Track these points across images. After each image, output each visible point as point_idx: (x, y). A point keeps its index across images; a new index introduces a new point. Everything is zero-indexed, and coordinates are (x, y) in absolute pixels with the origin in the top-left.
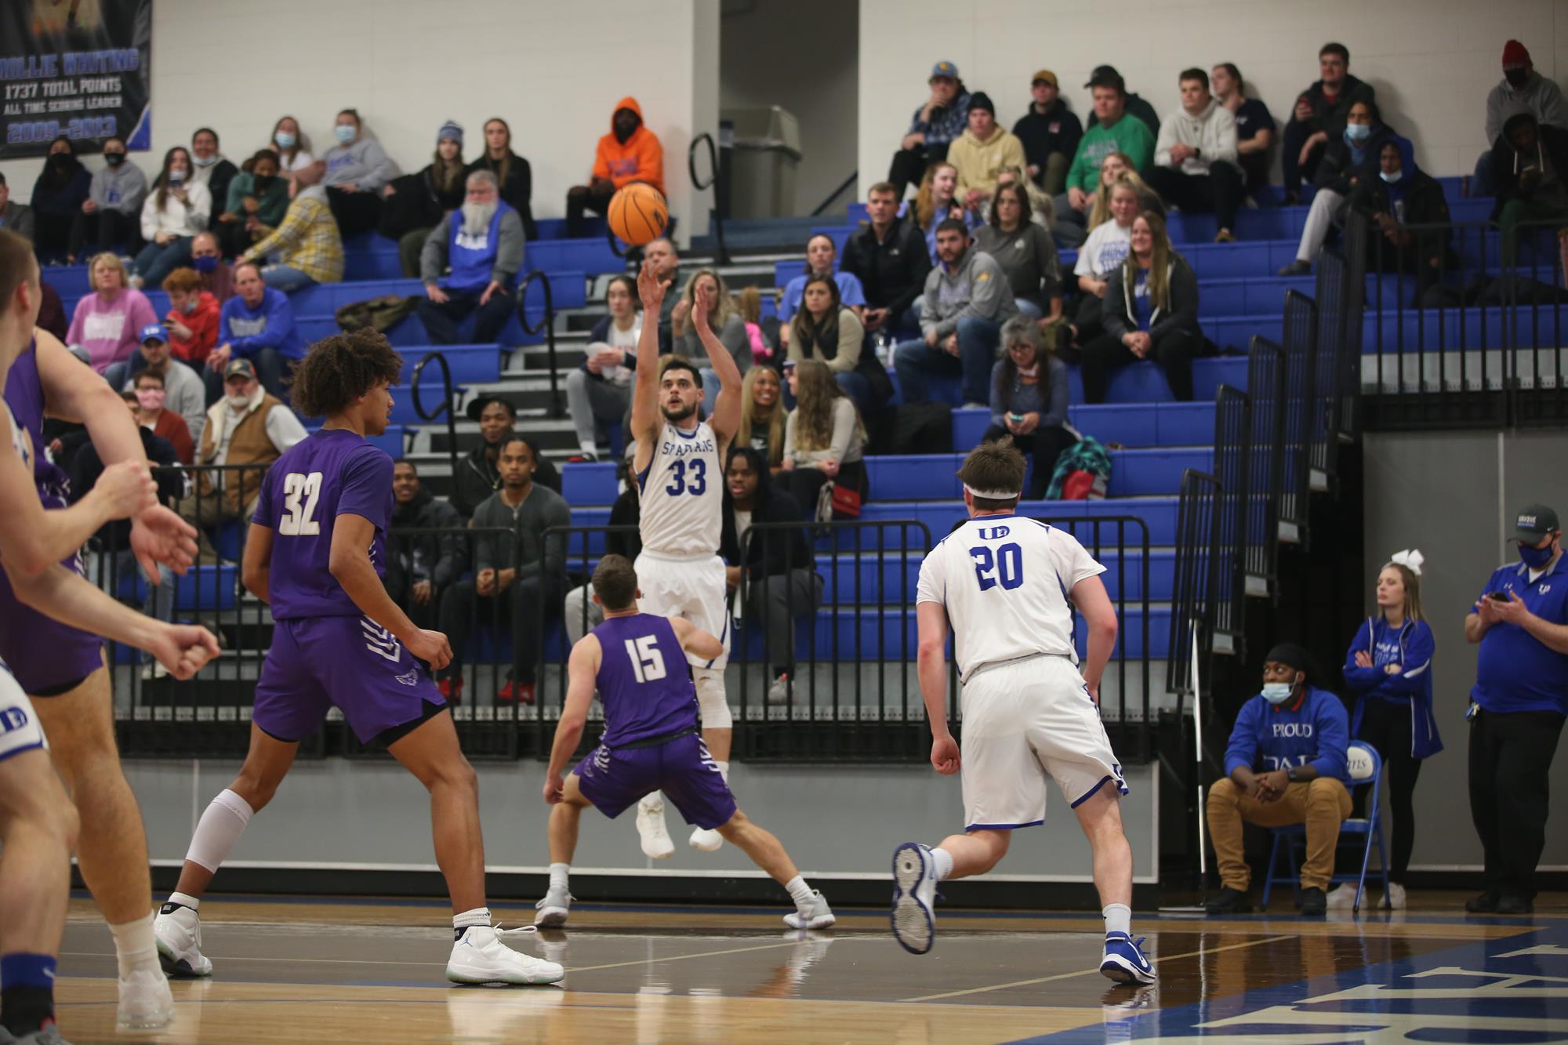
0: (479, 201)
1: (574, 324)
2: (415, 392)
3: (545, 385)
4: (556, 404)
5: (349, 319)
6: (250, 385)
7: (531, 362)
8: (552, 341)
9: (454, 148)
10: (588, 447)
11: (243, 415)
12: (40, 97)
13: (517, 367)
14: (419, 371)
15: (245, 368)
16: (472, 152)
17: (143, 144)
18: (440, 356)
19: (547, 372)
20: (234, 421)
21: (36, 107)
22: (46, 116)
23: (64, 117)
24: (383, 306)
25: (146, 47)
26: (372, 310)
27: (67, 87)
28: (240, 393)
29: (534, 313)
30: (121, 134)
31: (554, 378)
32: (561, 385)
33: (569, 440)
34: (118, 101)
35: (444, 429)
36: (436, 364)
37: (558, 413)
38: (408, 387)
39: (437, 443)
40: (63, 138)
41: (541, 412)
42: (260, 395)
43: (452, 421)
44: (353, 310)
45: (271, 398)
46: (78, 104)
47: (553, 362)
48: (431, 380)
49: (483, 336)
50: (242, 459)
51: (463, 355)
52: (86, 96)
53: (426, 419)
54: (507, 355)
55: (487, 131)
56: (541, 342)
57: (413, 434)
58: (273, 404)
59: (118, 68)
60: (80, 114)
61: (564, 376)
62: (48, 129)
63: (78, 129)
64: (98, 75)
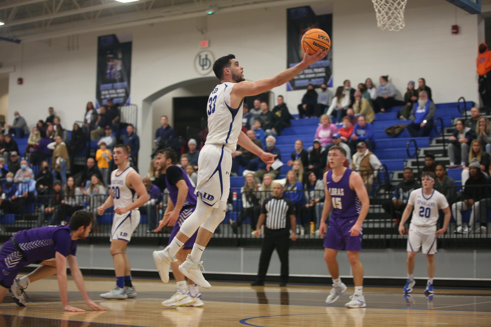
0: (422, 99)
1: (449, 131)
2: (408, 151)
3: (442, 148)
4: (445, 153)
5: (389, 131)
6: (364, 149)
7: (438, 142)
8: (444, 136)
9: (412, 86)
10: (452, 164)
11: (362, 157)
12: (304, 74)
13: (434, 143)
14: (409, 144)
15: (362, 145)
16: (417, 87)
17: (331, 85)
18: (414, 140)
19: (442, 144)
20: (360, 159)
21: (302, 77)
22: (305, 79)
23: (310, 79)
24: (398, 127)
25: (331, 60)
26: (395, 128)
27: (310, 71)
28: (361, 152)
29: (439, 128)
30: (325, 83)
31: (444, 146)
32: (446, 148)
33: (448, 162)
34: (324, 75)
35: (415, 160)
36: (413, 143)
37: (445, 155)
38: (405, 149)
39: (413, 164)
40: (310, 85)
41: (441, 155)
42: (367, 152)
43: (418, 158)
44: (390, 129)
45: (370, 153)
46: (313, 76)
47: (444, 142)
48: (412, 147)
49: (425, 135)
50: (363, 169)
51: (420, 140)
52: (315, 73)
53: (410, 157)
54: (431, 140)
55: (420, 82)
56: (440, 136)
57: (407, 162)
58: (370, 154)
59: (324, 65)
60: (314, 78)
61: (447, 146)
62: (306, 82)
63: (314, 82)
64: (318, 67)
